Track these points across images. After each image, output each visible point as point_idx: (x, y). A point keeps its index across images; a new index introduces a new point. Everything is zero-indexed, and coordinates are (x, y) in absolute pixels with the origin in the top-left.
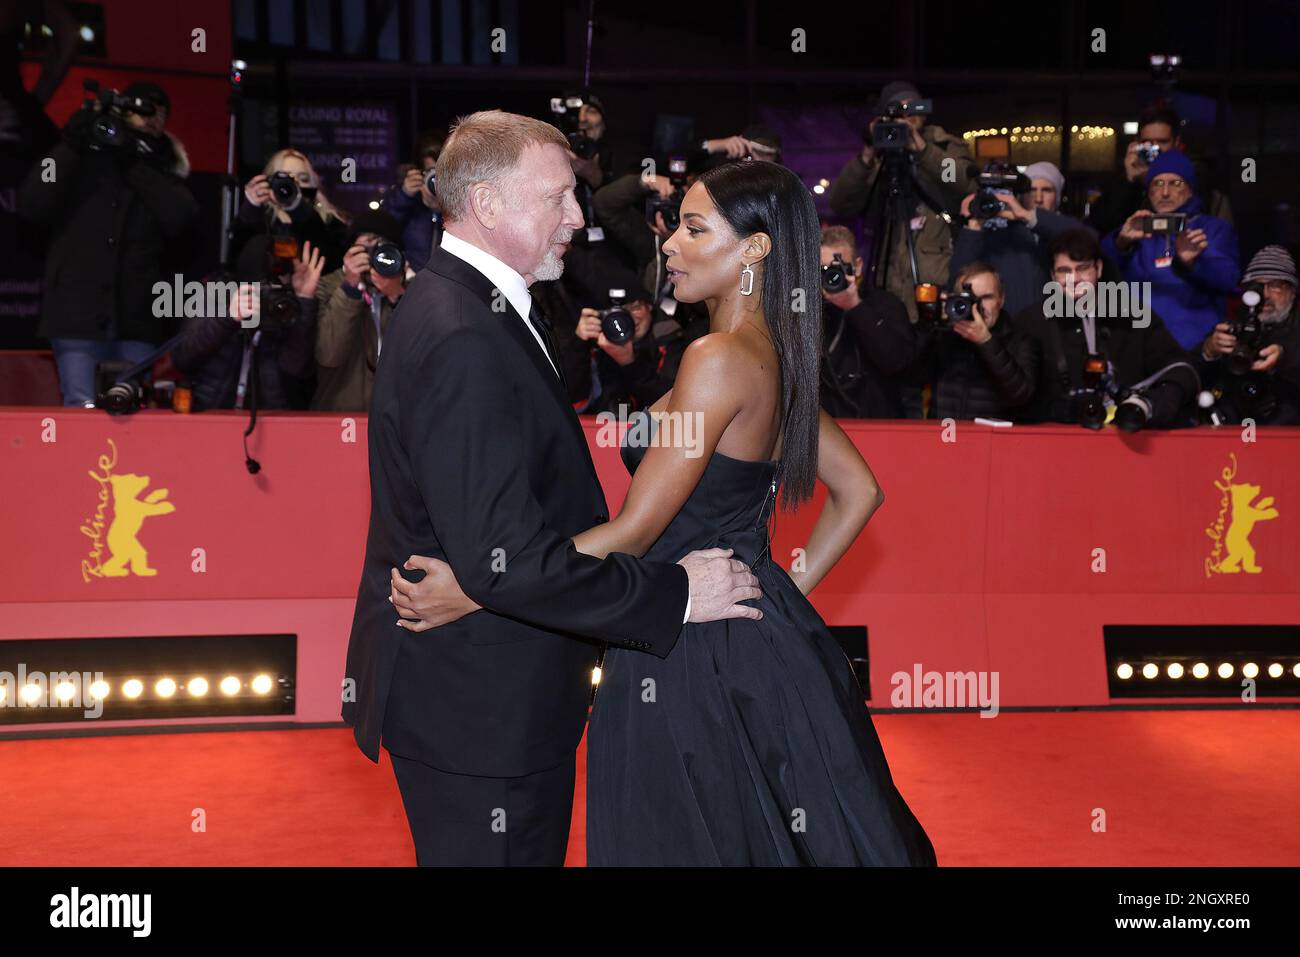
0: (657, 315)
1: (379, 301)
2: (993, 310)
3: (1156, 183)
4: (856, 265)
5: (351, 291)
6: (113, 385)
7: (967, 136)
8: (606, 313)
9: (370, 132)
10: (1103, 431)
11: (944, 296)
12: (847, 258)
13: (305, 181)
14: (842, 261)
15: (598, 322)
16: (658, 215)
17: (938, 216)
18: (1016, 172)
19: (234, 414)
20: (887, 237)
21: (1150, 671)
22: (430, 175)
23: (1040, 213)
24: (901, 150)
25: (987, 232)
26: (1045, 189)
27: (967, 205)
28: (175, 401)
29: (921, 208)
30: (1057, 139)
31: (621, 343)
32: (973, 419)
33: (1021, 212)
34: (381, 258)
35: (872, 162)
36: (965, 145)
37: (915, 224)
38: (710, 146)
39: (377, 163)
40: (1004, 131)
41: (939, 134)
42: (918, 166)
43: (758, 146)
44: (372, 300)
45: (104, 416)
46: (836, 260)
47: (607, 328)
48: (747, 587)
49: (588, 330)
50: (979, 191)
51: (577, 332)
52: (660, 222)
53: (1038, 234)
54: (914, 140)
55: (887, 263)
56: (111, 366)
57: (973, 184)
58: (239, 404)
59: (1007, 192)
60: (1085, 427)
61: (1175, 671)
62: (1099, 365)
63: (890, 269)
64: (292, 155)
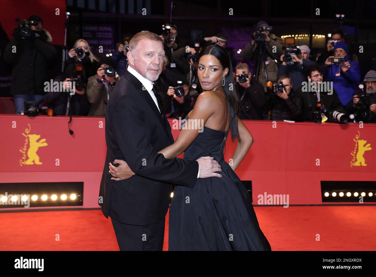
0: (191, 89)
1: (108, 84)
2: (289, 89)
3: (336, 51)
4: (249, 75)
5: (99, 81)
6: (29, 108)
7: (282, 37)
8: (176, 88)
9: (106, 34)
10: (321, 124)
11: (274, 85)
12: (246, 73)
13: (86, 49)
14: (245, 74)
15: (174, 90)
16: (191, 59)
17: (273, 61)
18: (296, 48)
19: (65, 117)
20: (258, 67)
21: (334, 194)
22: (126, 46)
23: (304, 60)
24: (263, 41)
25: (288, 66)
26: (305, 53)
27: (282, 57)
28: (48, 113)
29: (269, 58)
30: (308, 38)
31: (180, 97)
32: (283, 120)
33: (298, 60)
34: (108, 71)
35: (254, 44)
36: (282, 40)
37: (267, 63)
38: (206, 39)
39: (109, 43)
40: (293, 36)
41: (274, 36)
42: (268, 46)
43: (221, 39)
44: (106, 84)
45: (27, 117)
46: (243, 73)
47: (176, 92)
48: (217, 167)
49: (171, 93)
50: (286, 54)
51: (167, 93)
52: (192, 61)
53: (303, 66)
54: (267, 38)
55: (259, 74)
56: (29, 102)
57: (284, 51)
58: (67, 114)
59: (294, 54)
60: (316, 123)
61: (341, 194)
62: (320, 105)
63: (259, 76)
64: (82, 41)
